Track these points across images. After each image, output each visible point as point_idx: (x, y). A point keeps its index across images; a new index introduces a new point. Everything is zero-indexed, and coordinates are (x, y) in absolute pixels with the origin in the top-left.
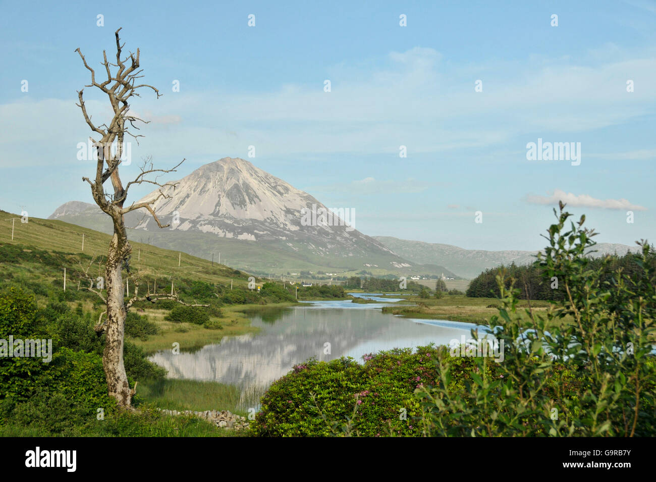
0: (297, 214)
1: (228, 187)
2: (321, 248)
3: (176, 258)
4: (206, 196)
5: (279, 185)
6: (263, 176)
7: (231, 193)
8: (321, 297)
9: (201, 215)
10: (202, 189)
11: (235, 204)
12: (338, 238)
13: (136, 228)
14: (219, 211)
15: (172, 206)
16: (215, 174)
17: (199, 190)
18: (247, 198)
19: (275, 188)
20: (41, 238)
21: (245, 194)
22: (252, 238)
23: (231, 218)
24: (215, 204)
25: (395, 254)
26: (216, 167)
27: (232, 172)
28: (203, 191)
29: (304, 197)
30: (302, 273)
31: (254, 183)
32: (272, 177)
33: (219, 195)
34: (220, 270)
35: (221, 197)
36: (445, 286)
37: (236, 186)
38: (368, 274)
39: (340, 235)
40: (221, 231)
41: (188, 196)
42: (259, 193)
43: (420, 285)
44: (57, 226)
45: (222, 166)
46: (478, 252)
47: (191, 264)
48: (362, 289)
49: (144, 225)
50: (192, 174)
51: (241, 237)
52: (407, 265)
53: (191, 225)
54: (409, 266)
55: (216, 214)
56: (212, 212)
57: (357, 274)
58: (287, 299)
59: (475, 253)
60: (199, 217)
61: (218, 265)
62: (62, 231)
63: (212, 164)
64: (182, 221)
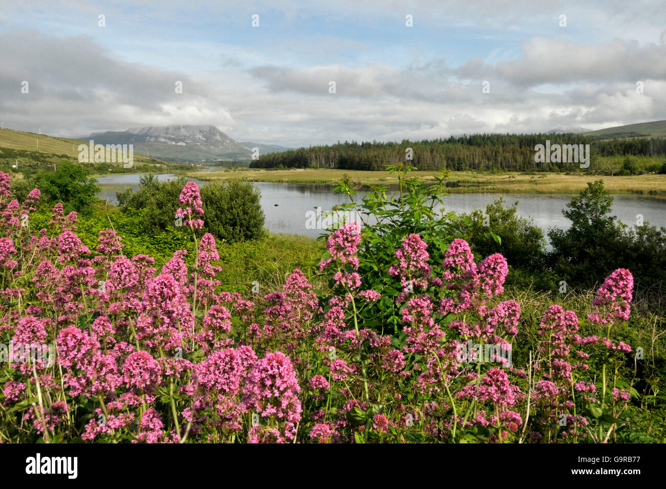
0: (205, 132)
11: (176, 128)
22: (184, 144)
23: (174, 135)
24: (166, 129)
40: (169, 141)
51: (179, 144)
53: (155, 139)
56: (165, 132)
64: (151, 137)
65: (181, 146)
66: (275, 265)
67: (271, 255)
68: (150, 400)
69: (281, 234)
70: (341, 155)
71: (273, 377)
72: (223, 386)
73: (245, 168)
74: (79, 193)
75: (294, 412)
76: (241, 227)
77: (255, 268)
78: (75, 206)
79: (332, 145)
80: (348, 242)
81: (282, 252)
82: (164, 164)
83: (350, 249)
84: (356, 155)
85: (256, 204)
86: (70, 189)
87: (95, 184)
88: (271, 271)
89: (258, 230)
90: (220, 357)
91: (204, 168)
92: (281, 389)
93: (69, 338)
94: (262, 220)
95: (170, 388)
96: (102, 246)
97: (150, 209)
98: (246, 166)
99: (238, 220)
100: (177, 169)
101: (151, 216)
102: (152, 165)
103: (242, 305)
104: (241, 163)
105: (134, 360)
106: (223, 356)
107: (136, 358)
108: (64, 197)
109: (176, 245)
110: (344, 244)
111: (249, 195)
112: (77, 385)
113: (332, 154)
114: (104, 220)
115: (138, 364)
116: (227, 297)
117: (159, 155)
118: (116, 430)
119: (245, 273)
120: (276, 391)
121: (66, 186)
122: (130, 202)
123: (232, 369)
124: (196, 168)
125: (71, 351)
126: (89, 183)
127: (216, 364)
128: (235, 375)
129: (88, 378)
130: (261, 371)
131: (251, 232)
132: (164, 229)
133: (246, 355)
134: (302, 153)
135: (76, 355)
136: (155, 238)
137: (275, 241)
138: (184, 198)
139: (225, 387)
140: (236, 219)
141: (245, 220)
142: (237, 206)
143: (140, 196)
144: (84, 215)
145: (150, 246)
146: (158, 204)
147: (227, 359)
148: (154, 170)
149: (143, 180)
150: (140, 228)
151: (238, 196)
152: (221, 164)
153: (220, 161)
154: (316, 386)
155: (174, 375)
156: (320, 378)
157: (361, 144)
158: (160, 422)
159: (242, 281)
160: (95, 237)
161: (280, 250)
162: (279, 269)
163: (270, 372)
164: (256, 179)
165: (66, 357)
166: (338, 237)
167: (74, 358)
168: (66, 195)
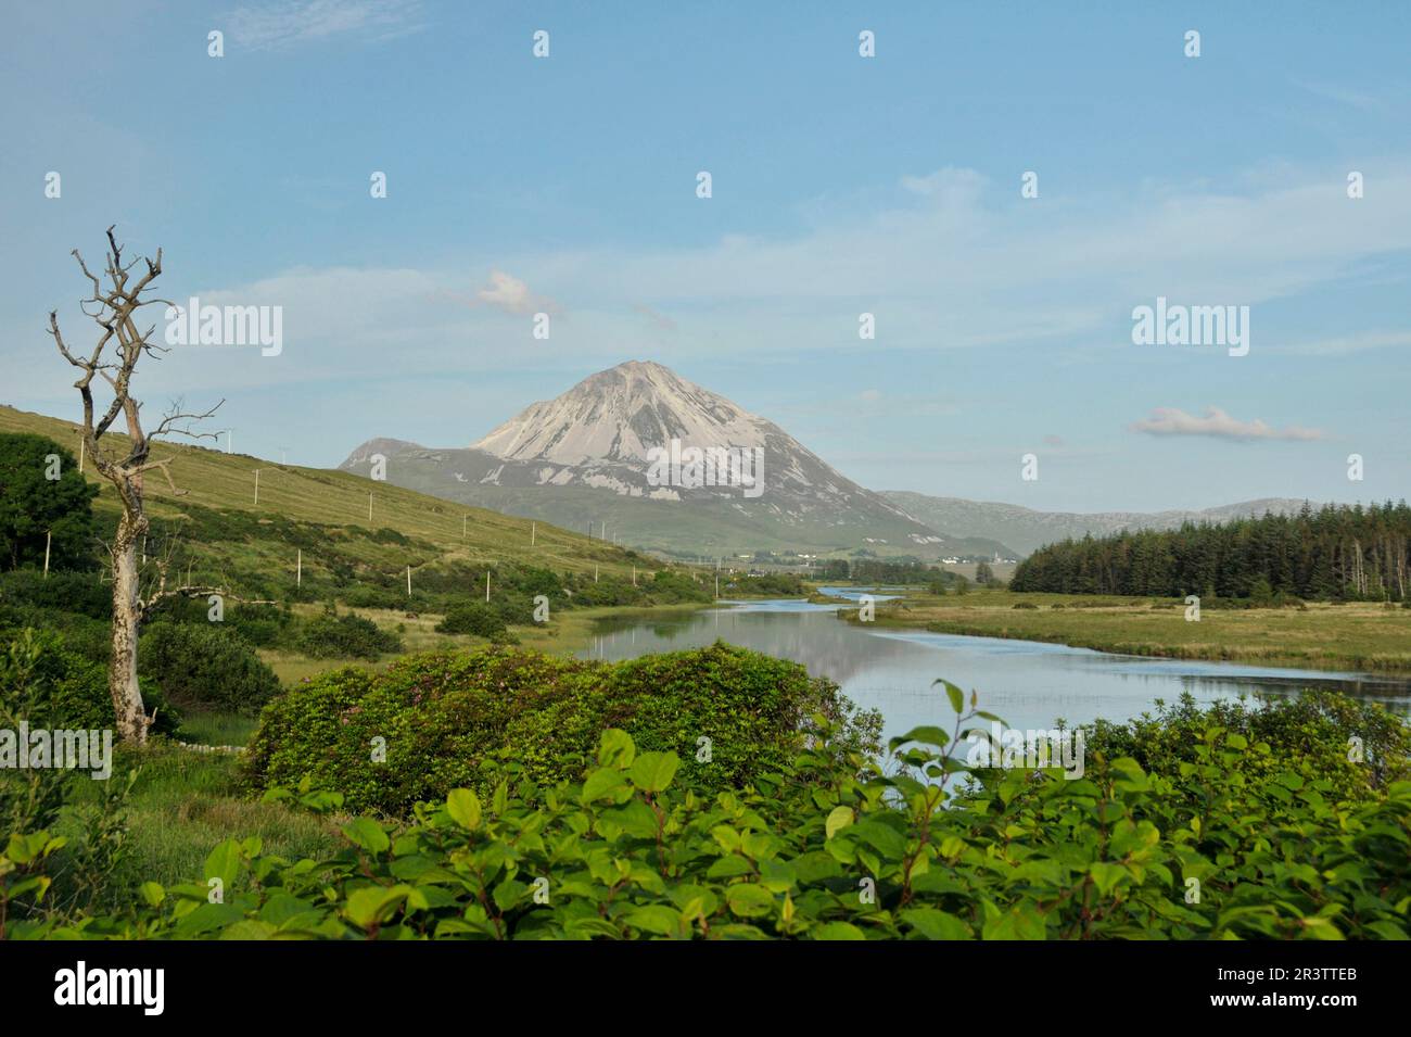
1: (633, 411)
2: (790, 512)
3: (528, 533)
4: (597, 426)
5: (719, 407)
6: (692, 391)
7: (638, 421)
8: (759, 593)
9: (589, 458)
10: (590, 414)
11: (646, 439)
12: (820, 495)
13: (482, 482)
14: (618, 451)
15: (539, 445)
16: (610, 389)
17: (585, 416)
18: (664, 428)
19: (711, 411)
20: (305, 500)
21: (660, 421)
24: (611, 440)
25: (917, 520)
26: (612, 377)
27: (640, 385)
28: (591, 418)
29: (762, 426)
30: (758, 554)
31: (676, 404)
32: (707, 392)
33: (619, 425)
34: (603, 551)
35: (622, 427)
36: (991, 575)
37: (647, 409)
38: (869, 554)
39: (822, 490)
40: (621, 485)
41: (566, 427)
42: (685, 420)
43: (948, 573)
44: (337, 480)
45: (622, 376)
46: (1059, 516)
47: (554, 541)
48: (851, 580)
50: (572, 391)
52: (936, 540)
53: (572, 475)
54: (940, 540)
55: (613, 456)
56: (606, 453)
57: (851, 555)
58: (691, 598)
59: (1051, 517)
60: (585, 462)
61: (601, 542)
62: (345, 489)
63: (606, 372)
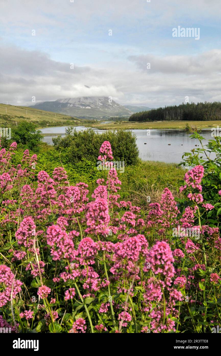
0: (102, 100)
2: (109, 110)
11: (85, 98)
13: (58, 107)
15: (67, 100)
22: (90, 108)
23: (84, 102)
40: (81, 106)
49: (60, 106)
51: (87, 108)
53: (73, 105)
60: (75, 103)
64: (70, 104)
65: (88, 109)
66: (146, 180)
67: (143, 174)
68: (93, 263)
69: (149, 161)
70: (185, 111)
71: (161, 254)
72: (131, 257)
73: (126, 121)
74: (31, 139)
75: (171, 272)
76: (125, 158)
77: (134, 182)
78: (29, 147)
79: (179, 105)
80: (197, 177)
81: (149, 172)
82: (79, 120)
83: (197, 181)
84: (194, 111)
85: (133, 144)
86: (26, 137)
87: (40, 133)
88: (143, 184)
89: (135, 159)
90: (129, 242)
91: (102, 122)
92: (165, 260)
93: (53, 231)
94: (137, 153)
95: (103, 257)
96: (56, 176)
97: (72, 148)
98: (127, 120)
99: (123, 153)
100: (86, 123)
101: (73, 152)
102: (72, 121)
103: (134, 209)
104: (124, 118)
105: (85, 242)
106: (131, 241)
107: (85, 241)
108: (23, 142)
109: (87, 169)
110: (194, 178)
111: (129, 138)
112: (57, 254)
113: (179, 111)
114: (46, 154)
115: (86, 244)
116: (124, 204)
117: (76, 115)
118: (76, 278)
119: (128, 185)
120: (162, 261)
121: (24, 135)
122: (60, 143)
123: (136, 248)
124: (97, 122)
125: (54, 238)
126: (37, 133)
127: (127, 245)
128: (137, 251)
129: (62, 251)
130: (155, 251)
131: (131, 160)
132: (80, 159)
133: (141, 240)
134: (160, 111)
135: (56, 240)
136: (75, 165)
137: (145, 166)
138: (102, 150)
139: (132, 257)
140: (122, 153)
141: (127, 153)
142: (122, 145)
143: (66, 140)
144: (34, 152)
145: (73, 169)
146: (76, 145)
147: (133, 243)
148: (73, 124)
149: (68, 130)
150: (66, 159)
151: (123, 139)
152: (112, 119)
153: (111, 118)
154: (177, 255)
155: (106, 250)
156: (179, 251)
157: (197, 104)
158: (97, 274)
159: (126, 190)
160: (42, 165)
161: (148, 171)
162: (148, 182)
163: (160, 252)
164: (133, 128)
165: (52, 240)
166: (191, 174)
167: (55, 241)
168: (24, 140)
